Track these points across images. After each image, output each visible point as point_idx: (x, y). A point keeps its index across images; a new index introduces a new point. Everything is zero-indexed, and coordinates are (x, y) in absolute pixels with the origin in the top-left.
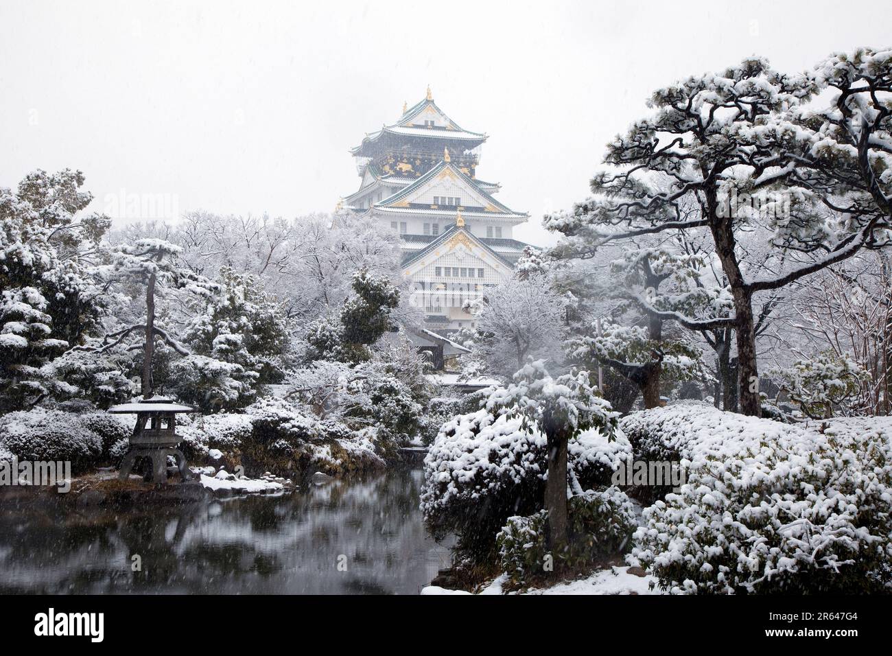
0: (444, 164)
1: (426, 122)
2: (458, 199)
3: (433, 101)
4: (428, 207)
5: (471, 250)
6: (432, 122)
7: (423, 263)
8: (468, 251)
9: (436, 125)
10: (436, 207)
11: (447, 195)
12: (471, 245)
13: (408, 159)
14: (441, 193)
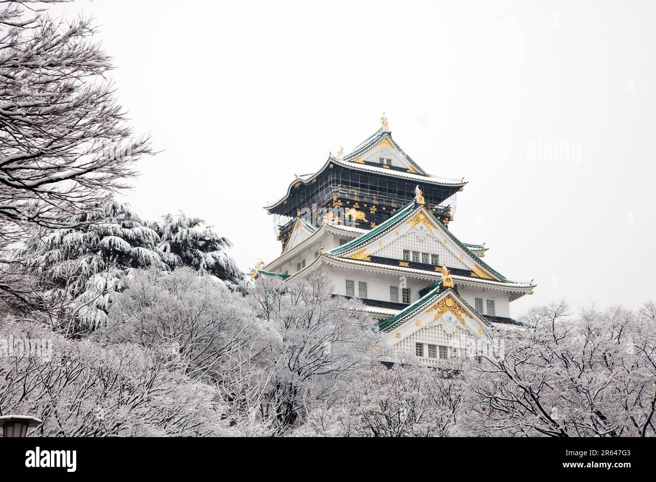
0: (417, 205)
1: (382, 159)
2: (435, 256)
3: (389, 134)
4: (395, 262)
5: (463, 322)
6: (389, 161)
7: (398, 335)
8: (459, 324)
9: (393, 164)
10: (406, 264)
11: (421, 249)
12: (463, 316)
13: (361, 204)
14: (413, 245)
